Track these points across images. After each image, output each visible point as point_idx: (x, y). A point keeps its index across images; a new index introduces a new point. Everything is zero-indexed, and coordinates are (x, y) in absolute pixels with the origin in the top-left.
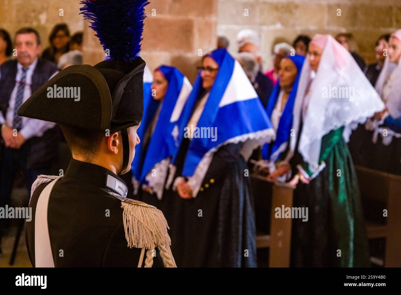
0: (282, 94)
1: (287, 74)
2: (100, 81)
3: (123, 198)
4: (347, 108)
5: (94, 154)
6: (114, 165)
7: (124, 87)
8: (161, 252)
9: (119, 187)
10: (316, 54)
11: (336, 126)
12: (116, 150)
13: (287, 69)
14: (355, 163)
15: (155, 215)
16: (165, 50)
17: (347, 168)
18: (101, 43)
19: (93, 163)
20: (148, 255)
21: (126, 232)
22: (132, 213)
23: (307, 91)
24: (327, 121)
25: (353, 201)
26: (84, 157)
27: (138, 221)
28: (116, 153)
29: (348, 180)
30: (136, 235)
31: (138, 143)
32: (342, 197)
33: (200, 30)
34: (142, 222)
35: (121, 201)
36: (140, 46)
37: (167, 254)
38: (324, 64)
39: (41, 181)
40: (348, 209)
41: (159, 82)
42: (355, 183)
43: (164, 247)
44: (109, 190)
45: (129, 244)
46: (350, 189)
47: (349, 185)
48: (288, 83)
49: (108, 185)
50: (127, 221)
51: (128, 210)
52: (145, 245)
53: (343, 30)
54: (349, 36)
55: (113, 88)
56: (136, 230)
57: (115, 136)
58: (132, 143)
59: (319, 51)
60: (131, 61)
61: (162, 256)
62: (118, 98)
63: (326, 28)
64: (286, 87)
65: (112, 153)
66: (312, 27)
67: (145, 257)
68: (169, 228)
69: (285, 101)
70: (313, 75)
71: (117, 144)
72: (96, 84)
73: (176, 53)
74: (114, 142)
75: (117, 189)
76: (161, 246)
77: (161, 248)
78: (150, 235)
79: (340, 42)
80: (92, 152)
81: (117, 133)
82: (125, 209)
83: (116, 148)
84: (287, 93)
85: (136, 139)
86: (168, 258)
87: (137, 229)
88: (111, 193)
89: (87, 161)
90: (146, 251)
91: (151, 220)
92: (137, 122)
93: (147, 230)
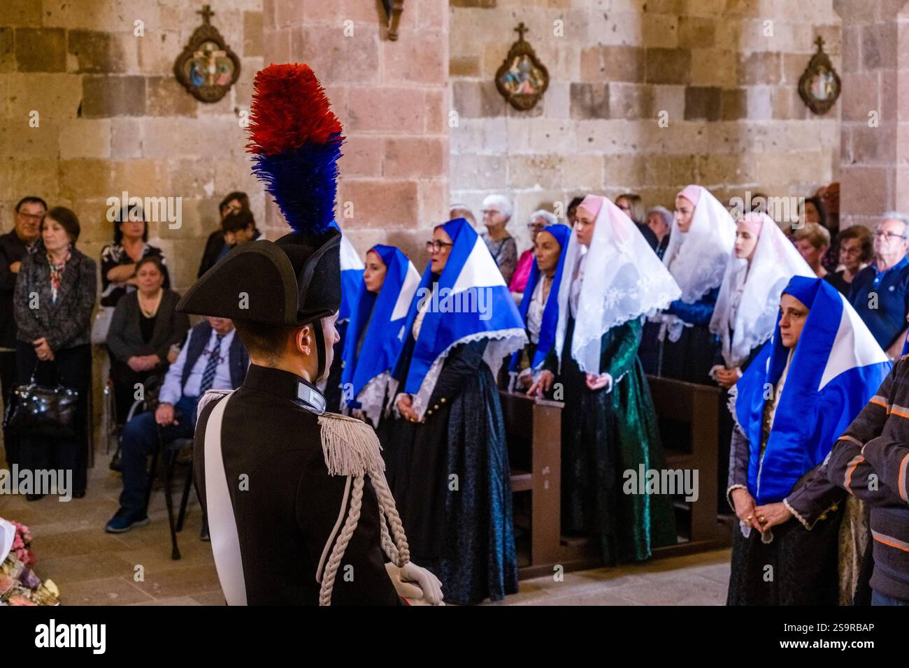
0: (543, 279)
1: (547, 253)
2: (283, 261)
3: (321, 412)
4: (634, 296)
5: (280, 357)
6: (307, 371)
7: (315, 266)
8: (373, 480)
9: (315, 399)
10: (585, 222)
11: (619, 322)
12: (307, 350)
13: (545, 246)
14: (646, 372)
15: (363, 431)
16: (379, 225)
17: (636, 376)
18: (281, 211)
19: (279, 368)
20: (355, 484)
21: (326, 455)
22: (333, 430)
23: (576, 274)
24: (608, 315)
25: (646, 422)
26: (267, 362)
27: (341, 439)
28: (308, 354)
29: (639, 393)
30: (339, 459)
31: (337, 340)
32: (632, 417)
33: (425, 197)
34: (347, 440)
35: (318, 416)
36: (333, 213)
37: (380, 483)
38: (599, 236)
39: (211, 397)
40: (640, 433)
41: (374, 268)
42: (647, 397)
43: (376, 474)
44: (301, 403)
45: (330, 472)
46: (641, 406)
47: (640, 399)
48: (549, 264)
49: (300, 396)
50: (326, 440)
51: (327, 427)
52: (351, 472)
53: (628, 191)
54: (634, 198)
55: (299, 269)
56: (338, 452)
57: (306, 331)
58: (328, 340)
59: (591, 219)
60: (323, 233)
61: (375, 486)
62: (307, 282)
63: (603, 188)
64: (546, 270)
65: (302, 354)
66: (584, 189)
67: (352, 487)
68: (382, 449)
69: (548, 290)
70: (584, 249)
71: (309, 343)
72: (277, 264)
73: (394, 229)
74: (305, 340)
75: (312, 401)
76: (373, 472)
77: (373, 475)
78: (358, 458)
79: (622, 208)
80: (276, 353)
81: (307, 328)
82: (323, 425)
83: (307, 347)
84: (550, 278)
85: (334, 335)
86: (381, 487)
87: (339, 450)
88: (304, 406)
89: (271, 366)
90: (353, 479)
91: (358, 438)
92: (332, 311)
93: (354, 451)
